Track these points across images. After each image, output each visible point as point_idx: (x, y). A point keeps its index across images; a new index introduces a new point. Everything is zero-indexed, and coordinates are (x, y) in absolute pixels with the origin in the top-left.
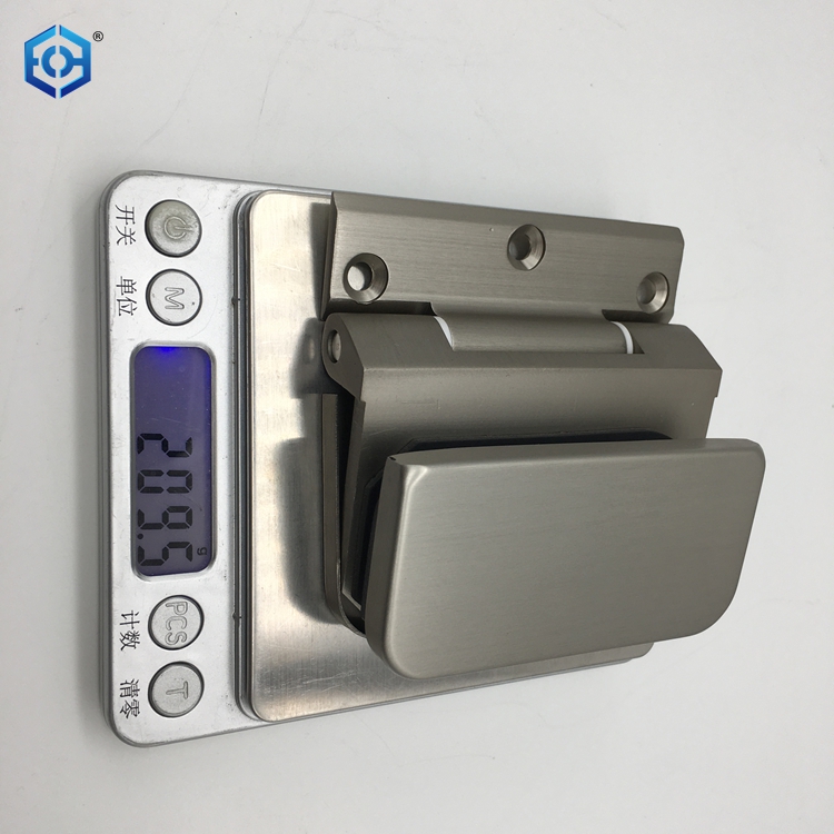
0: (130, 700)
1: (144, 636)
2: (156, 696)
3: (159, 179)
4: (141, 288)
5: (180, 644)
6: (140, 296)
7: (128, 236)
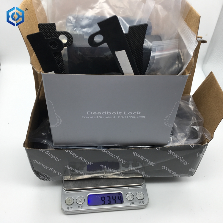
0: (142, 203)
1: (132, 201)
2: (141, 199)
4: (79, 205)
5: (133, 196)
6: (80, 206)
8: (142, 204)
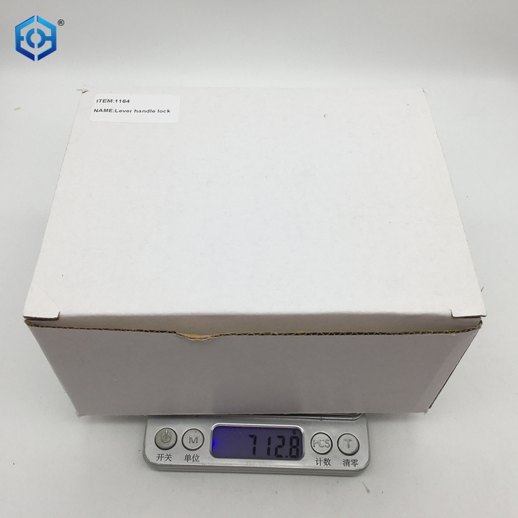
3: (146, 444)
7: (168, 457)
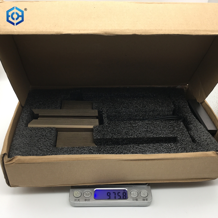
8: (146, 202)
